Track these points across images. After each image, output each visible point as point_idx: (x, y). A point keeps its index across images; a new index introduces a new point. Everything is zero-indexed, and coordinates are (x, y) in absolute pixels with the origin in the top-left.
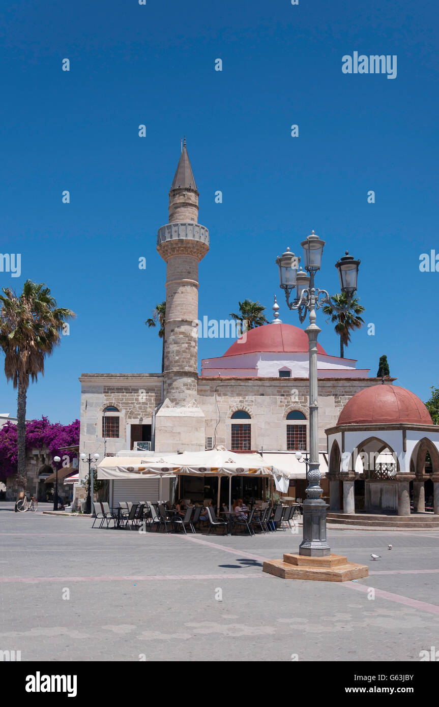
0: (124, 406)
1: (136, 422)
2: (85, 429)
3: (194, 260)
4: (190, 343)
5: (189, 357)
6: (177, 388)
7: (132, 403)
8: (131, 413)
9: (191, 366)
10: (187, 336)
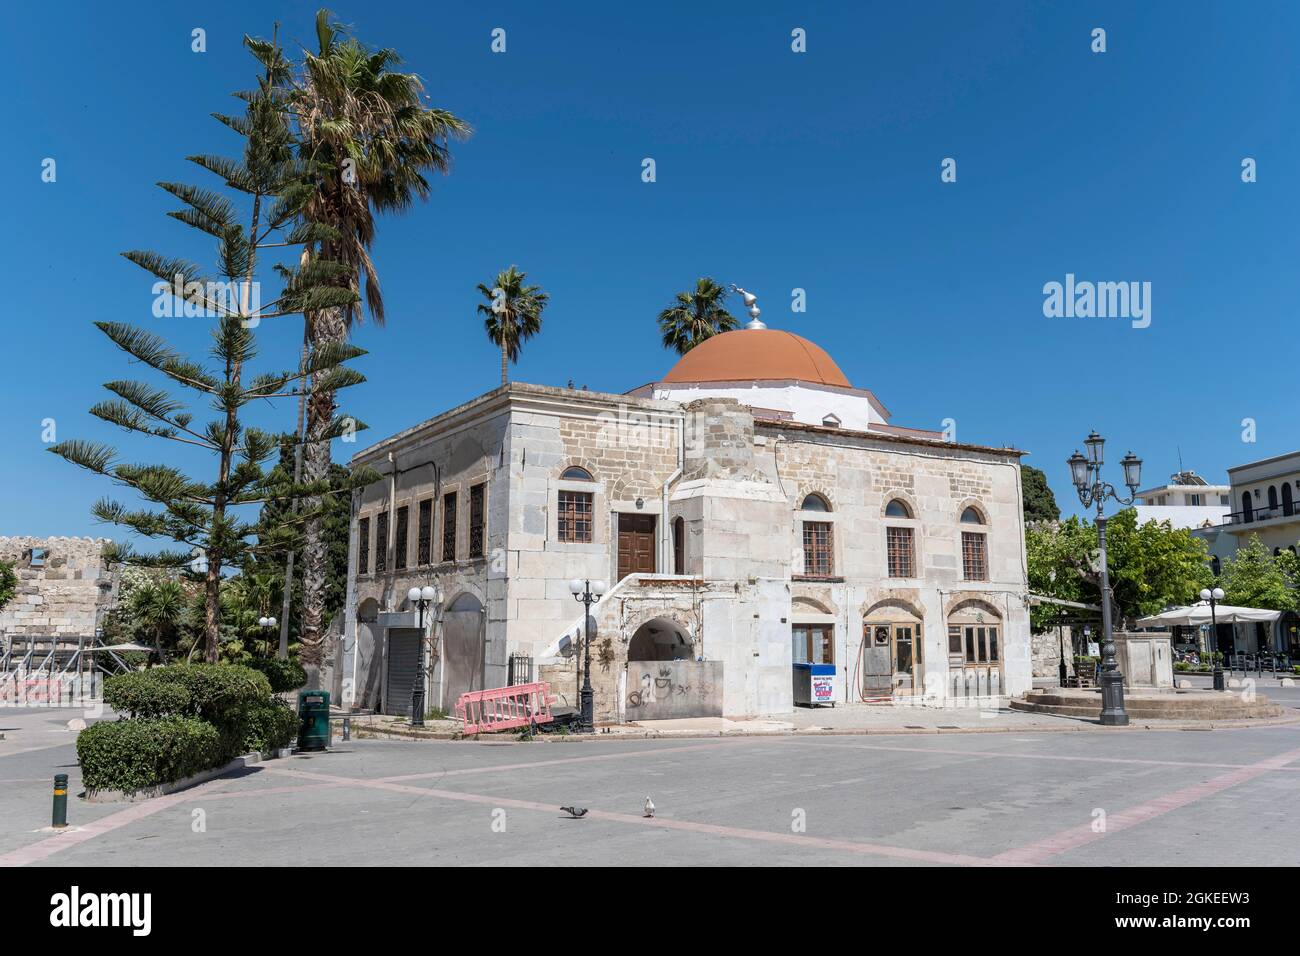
0: (604, 469)
1: (630, 508)
2: (521, 519)
6: (733, 437)
7: (622, 464)
8: (620, 486)
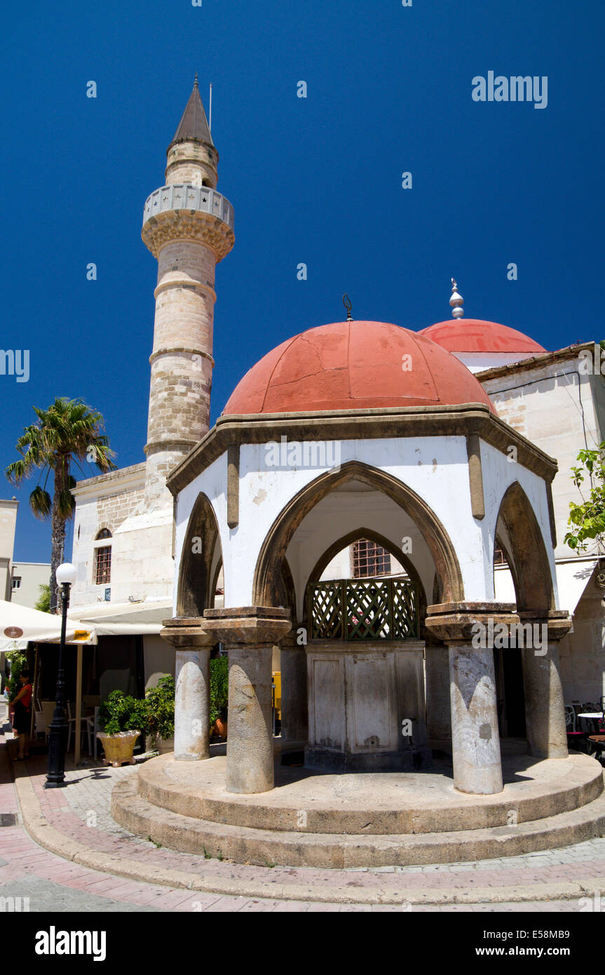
0: (117, 526)
3: (188, 246)
4: (173, 389)
5: (170, 413)
9: (173, 431)
10: (168, 378)
